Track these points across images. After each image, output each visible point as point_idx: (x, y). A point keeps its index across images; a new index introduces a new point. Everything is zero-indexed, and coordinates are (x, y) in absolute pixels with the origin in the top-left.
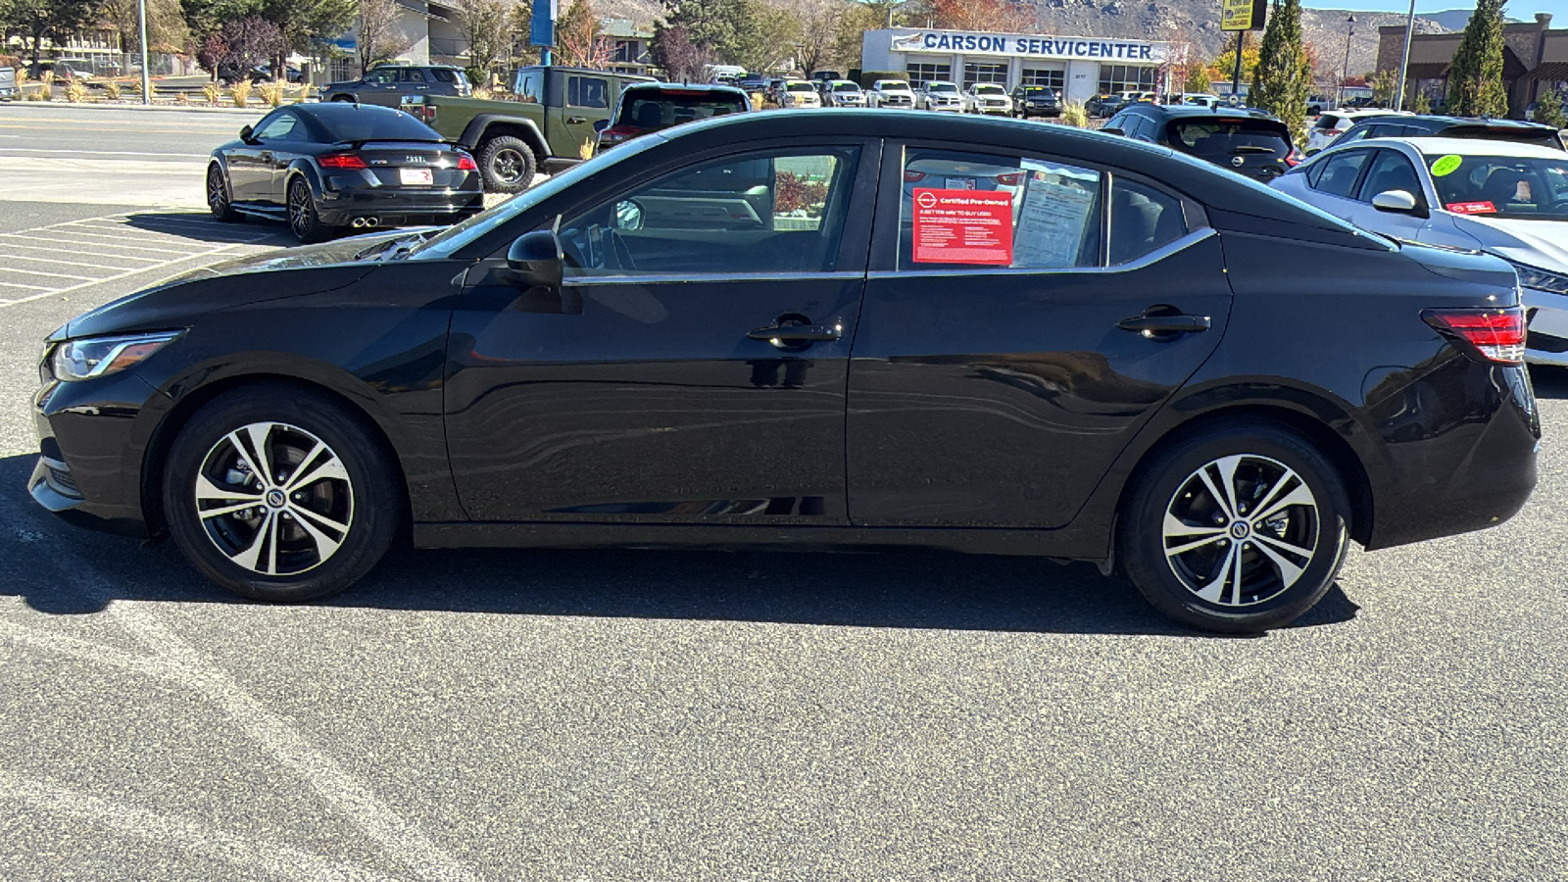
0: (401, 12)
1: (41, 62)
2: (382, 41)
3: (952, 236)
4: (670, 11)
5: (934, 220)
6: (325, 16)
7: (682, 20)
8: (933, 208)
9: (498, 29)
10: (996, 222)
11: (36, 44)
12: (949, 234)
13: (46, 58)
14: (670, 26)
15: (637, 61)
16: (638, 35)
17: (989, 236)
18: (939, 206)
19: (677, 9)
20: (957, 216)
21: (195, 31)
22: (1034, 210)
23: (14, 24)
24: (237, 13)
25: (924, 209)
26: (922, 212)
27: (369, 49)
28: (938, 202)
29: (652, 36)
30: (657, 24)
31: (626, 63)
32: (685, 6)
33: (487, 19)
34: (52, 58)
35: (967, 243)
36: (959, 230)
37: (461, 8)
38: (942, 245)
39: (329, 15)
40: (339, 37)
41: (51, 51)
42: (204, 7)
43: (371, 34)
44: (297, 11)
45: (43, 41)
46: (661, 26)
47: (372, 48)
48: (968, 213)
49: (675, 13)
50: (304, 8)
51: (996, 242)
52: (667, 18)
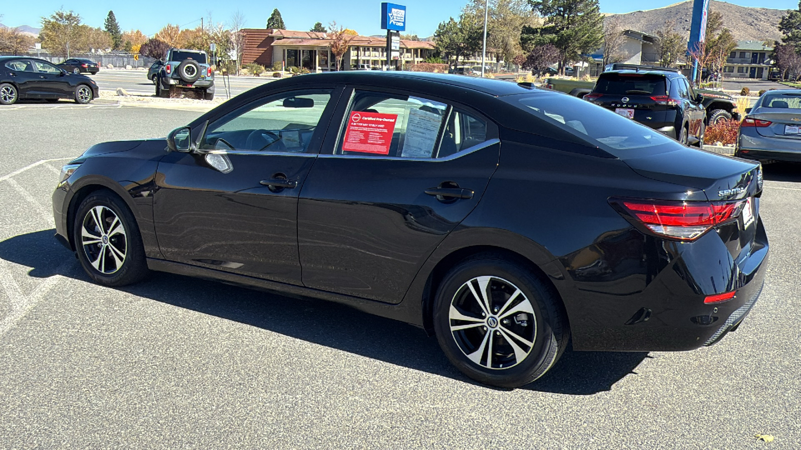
0: (626, 40)
1: (458, 67)
2: (614, 55)
3: (363, 138)
4: (785, 35)
5: (356, 128)
6: (587, 43)
7: (791, 40)
8: (358, 122)
9: (676, 48)
10: (386, 131)
11: (457, 59)
12: (362, 136)
13: (460, 65)
14: (784, 44)
15: (764, 64)
16: (765, 49)
17: (380, 138)
18: (362, 121)
19: (790, 34)
20: (368, 127)
21: (525, 52)
22: (412, 125)
23: (449, 50)
24: (544, 43)
25: (354, 122)
26: (352, 124)
27: (607, 59)
28: (361, 119)
29: (772, 49)
30: (776, 43)
31: (757, 65)
32: (794, 32)
33: (671, 42)
34: (463, 65)
35: (369, 142)
36: (367, 134)
37: (657, 36)
38: (357, 142)
39: (588, 42)
40: (592, 53)
41: (463, 62)
42: (530, 40)
43: (609, 51)
44: (573, 41)
45: (460, 57)
46: (779, 44)
47: (609, 59)
48: (373, 125)
49: (788, 36)
50: (576, 39)
51: (383, 141)
52: (782, 39)
